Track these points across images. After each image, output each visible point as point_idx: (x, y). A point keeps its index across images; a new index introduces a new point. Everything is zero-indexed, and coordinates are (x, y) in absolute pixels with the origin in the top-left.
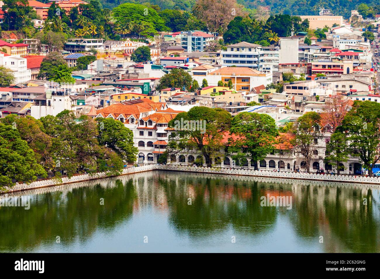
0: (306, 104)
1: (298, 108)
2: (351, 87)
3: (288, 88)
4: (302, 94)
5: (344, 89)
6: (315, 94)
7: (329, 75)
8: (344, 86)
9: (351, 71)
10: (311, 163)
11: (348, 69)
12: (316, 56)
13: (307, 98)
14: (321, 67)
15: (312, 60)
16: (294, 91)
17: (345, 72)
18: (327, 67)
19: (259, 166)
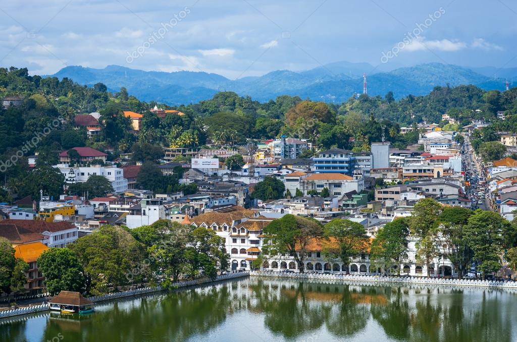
0: (397, 208)
1: (389, 213)
2: (441, 190)
3: (379, 192)
4: (393, 199)
5: (434, 193)
6: (405, 198)
7: (419, 179)
8: (434, 190)
9: (442, 174)
10: (402, 267)
11: (438, 173)
12: (407, 161)
13: (398, 202)
14: (412, 172)
15: (404, 164)
16: (385, 196)
17: (436, 176)
18: (418, 171)
19: (350, 270)
